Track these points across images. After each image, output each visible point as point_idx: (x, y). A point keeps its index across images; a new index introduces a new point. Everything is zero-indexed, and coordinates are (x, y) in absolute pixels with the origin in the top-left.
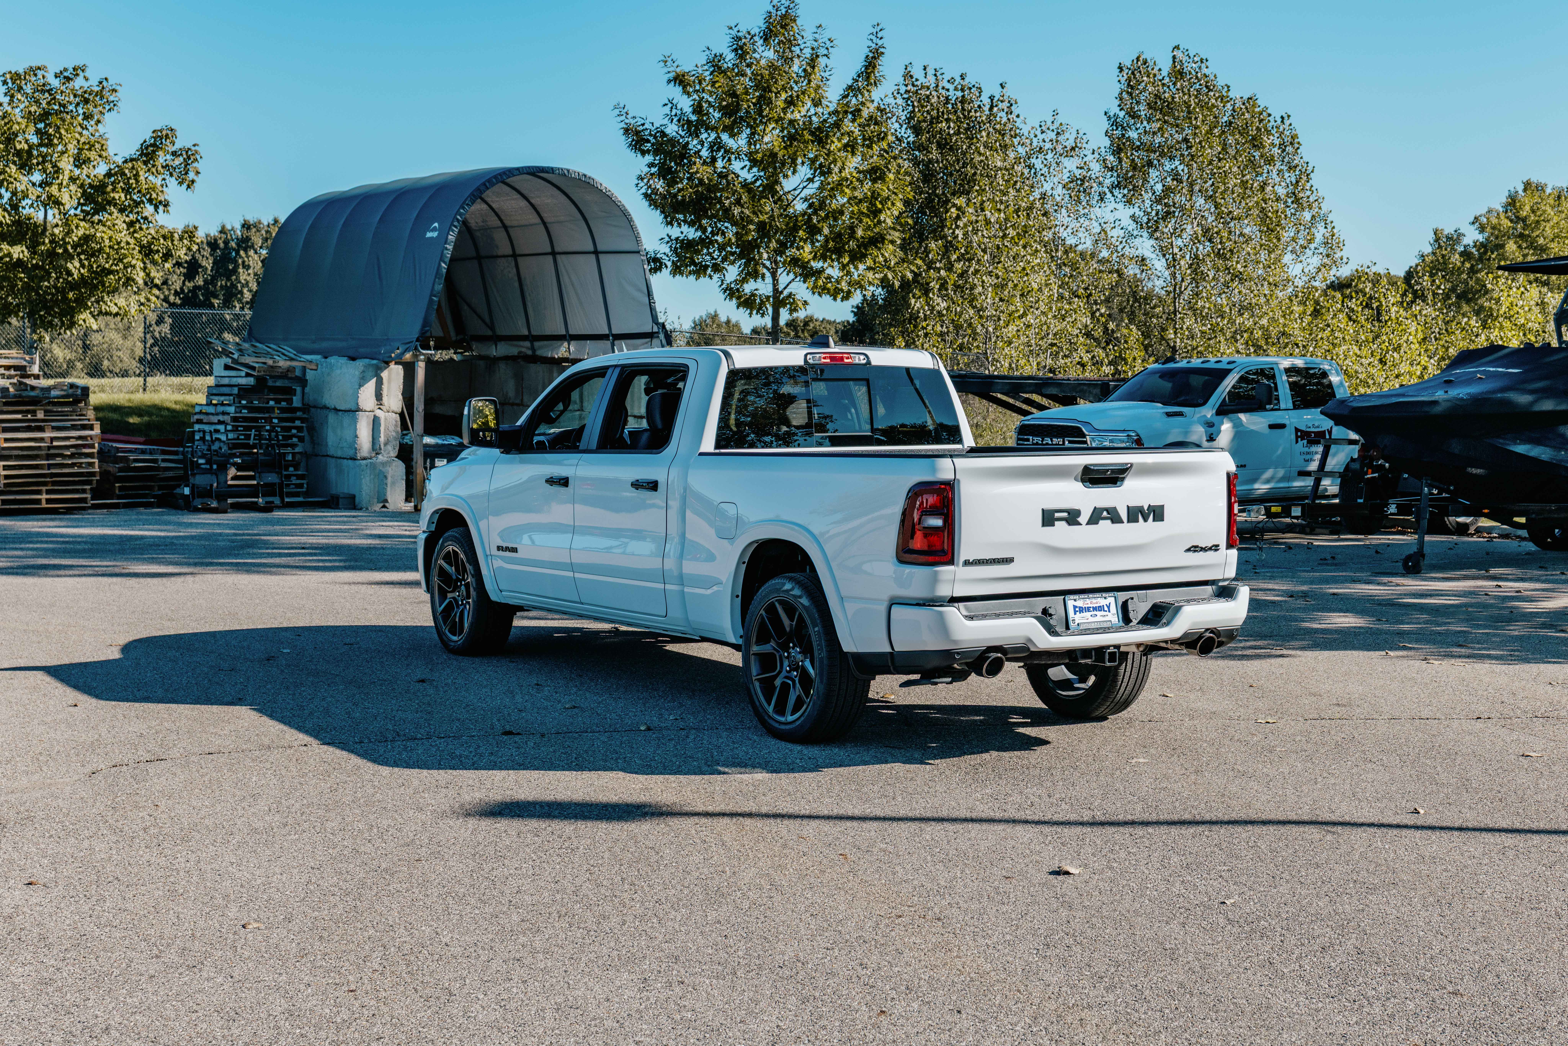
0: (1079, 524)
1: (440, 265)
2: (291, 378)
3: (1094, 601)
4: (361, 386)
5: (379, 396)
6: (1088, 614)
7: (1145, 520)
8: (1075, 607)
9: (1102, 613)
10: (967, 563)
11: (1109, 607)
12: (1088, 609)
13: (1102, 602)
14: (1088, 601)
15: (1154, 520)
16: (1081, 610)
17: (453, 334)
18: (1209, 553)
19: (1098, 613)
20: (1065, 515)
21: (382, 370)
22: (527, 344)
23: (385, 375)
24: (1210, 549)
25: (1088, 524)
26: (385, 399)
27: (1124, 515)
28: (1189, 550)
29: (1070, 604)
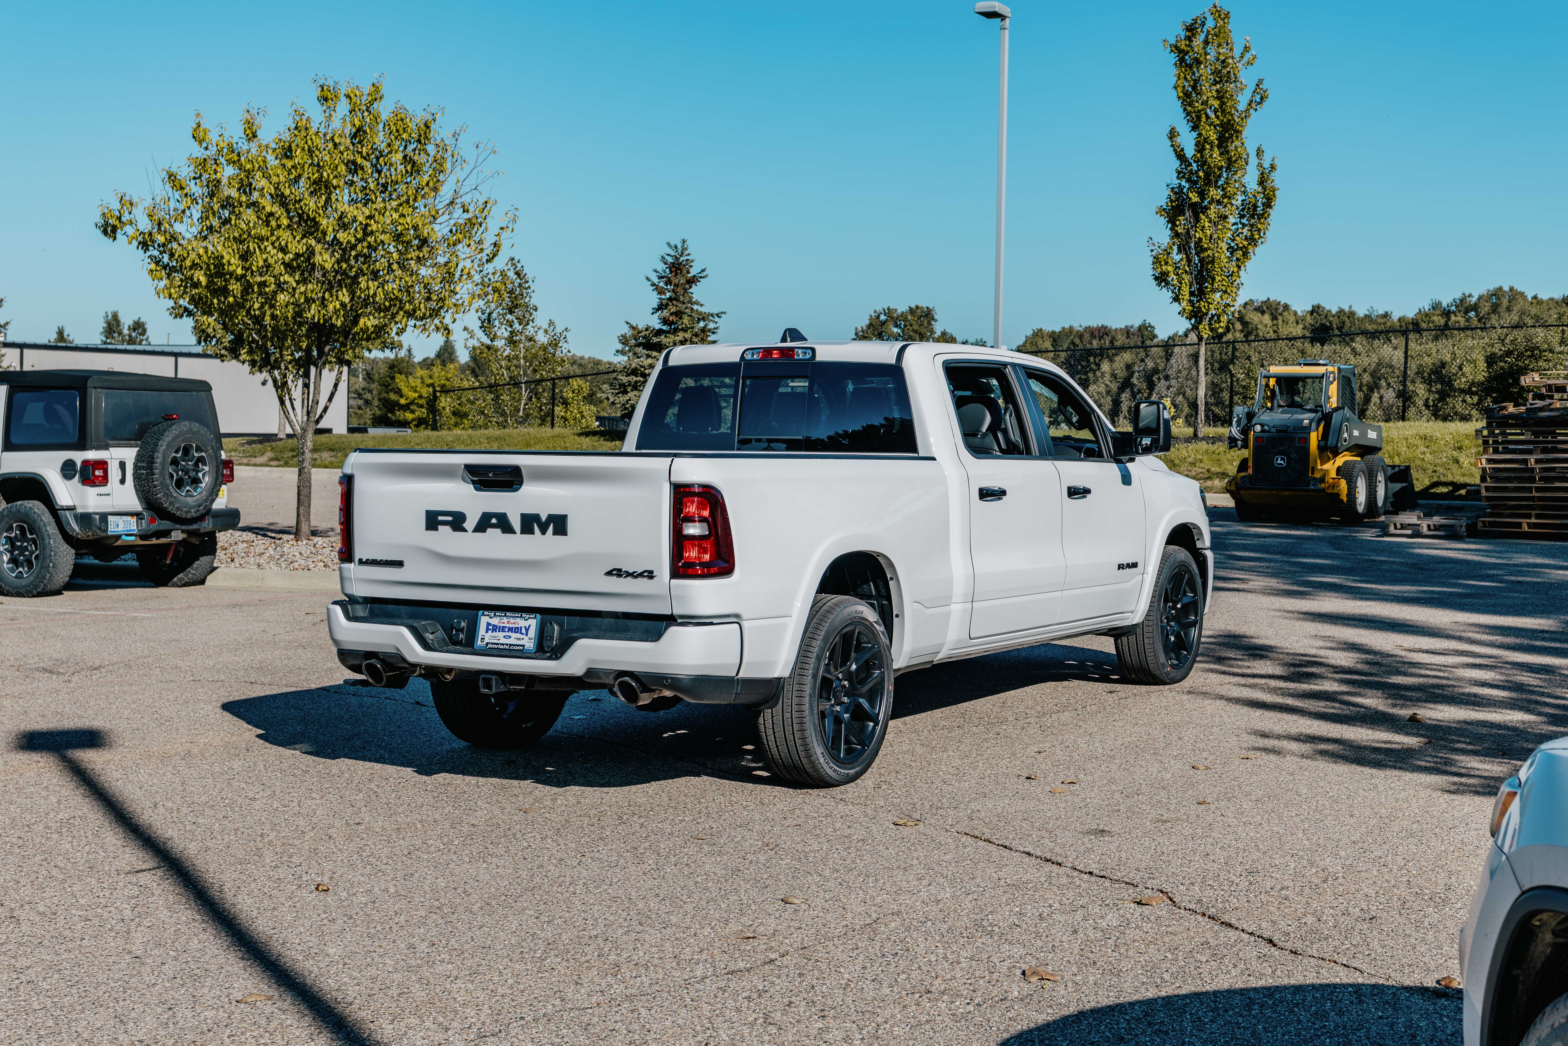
0: (465, 530)
3: (512, 621)
6: (501, 635)
7: (543, 532)
8: (488, 624)
9: (518, 635)
10: (361, 562)
11: (527, 630)
12: (503, 629)
13: (521, 623)
14: (505, 620)
15: (555, 533)
16: (495, 628)
18: (640, 579)
19: (513, 635)
20: (450, 518)
24: (641, 575)
25: (475, 531)
27: (516, 524)
28: (609, 573)
29: (484, 620)
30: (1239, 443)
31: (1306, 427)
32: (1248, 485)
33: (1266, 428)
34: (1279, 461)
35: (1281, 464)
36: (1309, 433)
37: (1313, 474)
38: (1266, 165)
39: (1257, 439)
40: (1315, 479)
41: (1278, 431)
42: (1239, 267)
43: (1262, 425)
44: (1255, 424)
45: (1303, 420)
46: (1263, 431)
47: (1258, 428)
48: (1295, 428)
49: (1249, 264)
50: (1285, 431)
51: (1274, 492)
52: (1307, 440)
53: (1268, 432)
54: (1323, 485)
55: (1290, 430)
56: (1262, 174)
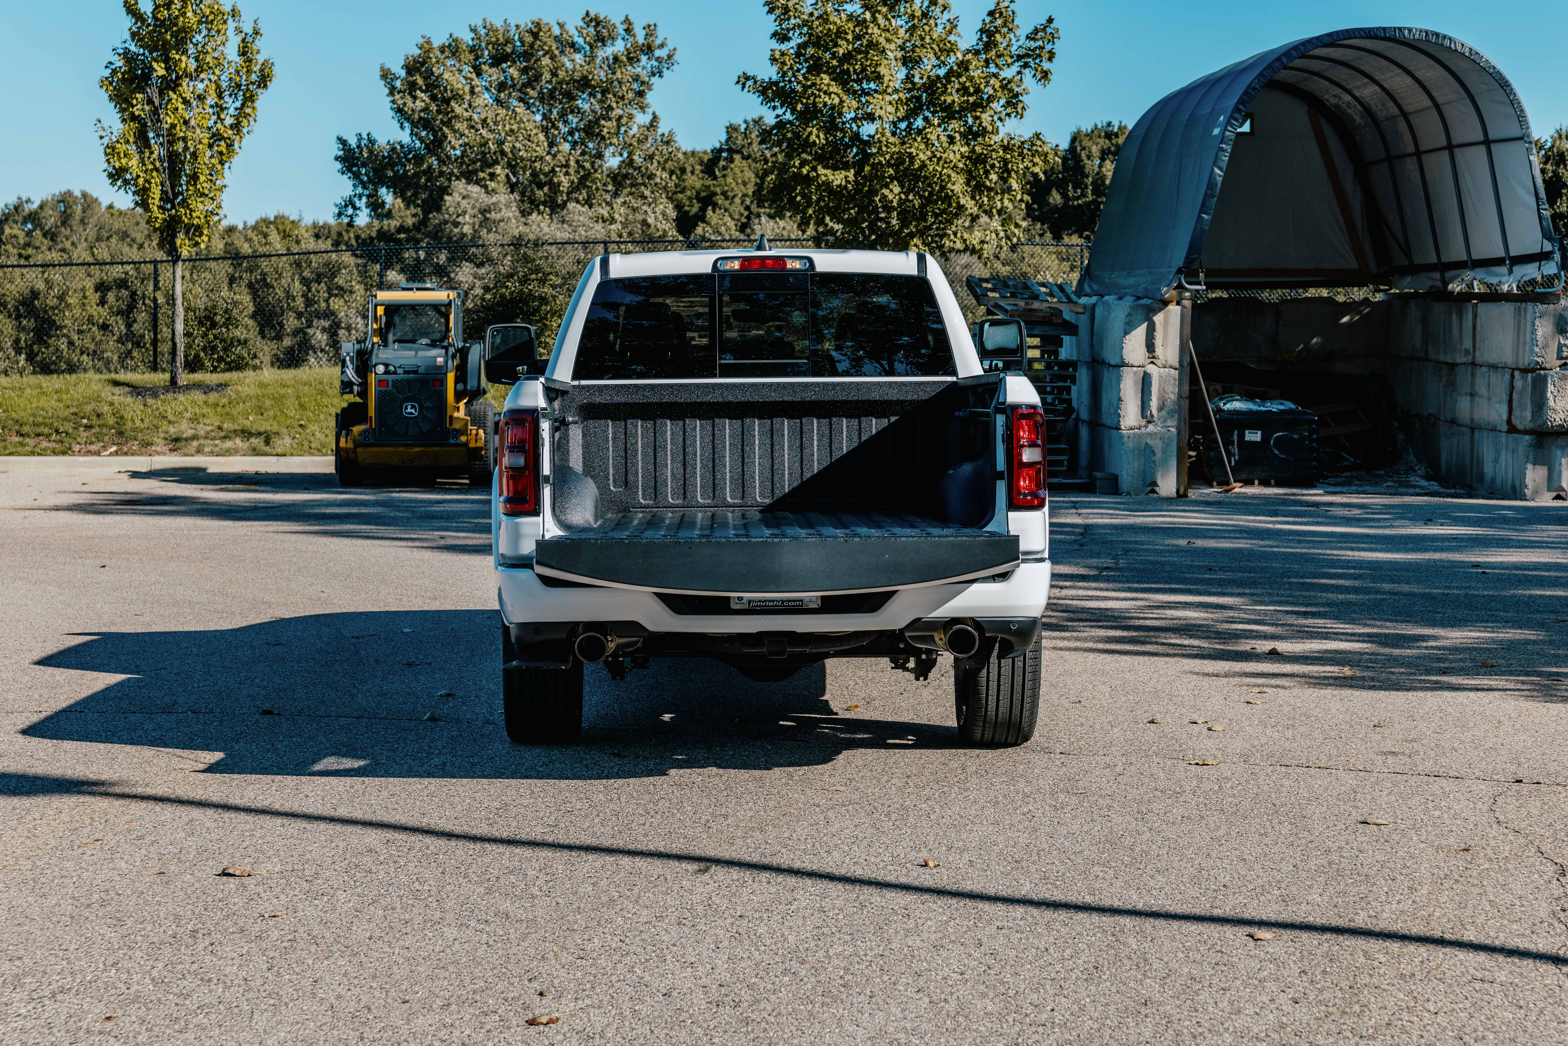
1: (1213, 170)
2: (1057, 325)
4: (1126, 333)
5: (1150, 347)
17: (1372, 265)
21: (1156, 312)
22: (1437, 275)
23: (1158, 318)
26: (1159, 351)
30: (356, 388)
31: (441, 367)
32: (371, 441)
33: (392, 368)
34: (409, 410)
35: (411, 413)
36: (446, 374)
37: (451, 424)
38: (248, 28)
39: (380, 383)
40: (455, 430)
41: (405, 372)
42: (222, 163)
43: (386, 365)
44: (376, 364)
45: (436, 357)
46: (387, 372)
47: (381, 369)
48: (428, 368)
49: (236, 160)
50: (416, 372)
51: (401, 449)
52: (443, 382)
53: (395, 373)
54: (463, 439)
55: (420, 370)
56: (243, 40)
